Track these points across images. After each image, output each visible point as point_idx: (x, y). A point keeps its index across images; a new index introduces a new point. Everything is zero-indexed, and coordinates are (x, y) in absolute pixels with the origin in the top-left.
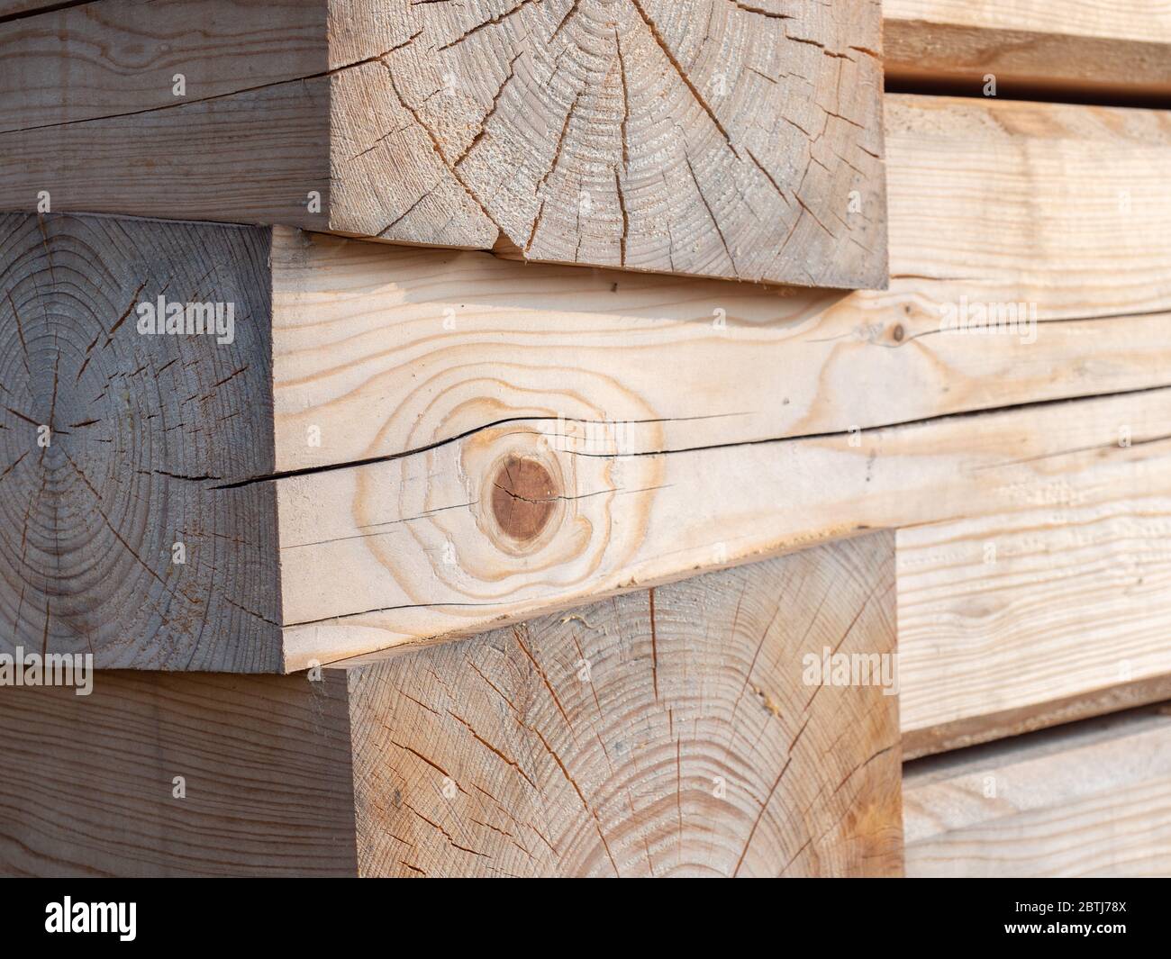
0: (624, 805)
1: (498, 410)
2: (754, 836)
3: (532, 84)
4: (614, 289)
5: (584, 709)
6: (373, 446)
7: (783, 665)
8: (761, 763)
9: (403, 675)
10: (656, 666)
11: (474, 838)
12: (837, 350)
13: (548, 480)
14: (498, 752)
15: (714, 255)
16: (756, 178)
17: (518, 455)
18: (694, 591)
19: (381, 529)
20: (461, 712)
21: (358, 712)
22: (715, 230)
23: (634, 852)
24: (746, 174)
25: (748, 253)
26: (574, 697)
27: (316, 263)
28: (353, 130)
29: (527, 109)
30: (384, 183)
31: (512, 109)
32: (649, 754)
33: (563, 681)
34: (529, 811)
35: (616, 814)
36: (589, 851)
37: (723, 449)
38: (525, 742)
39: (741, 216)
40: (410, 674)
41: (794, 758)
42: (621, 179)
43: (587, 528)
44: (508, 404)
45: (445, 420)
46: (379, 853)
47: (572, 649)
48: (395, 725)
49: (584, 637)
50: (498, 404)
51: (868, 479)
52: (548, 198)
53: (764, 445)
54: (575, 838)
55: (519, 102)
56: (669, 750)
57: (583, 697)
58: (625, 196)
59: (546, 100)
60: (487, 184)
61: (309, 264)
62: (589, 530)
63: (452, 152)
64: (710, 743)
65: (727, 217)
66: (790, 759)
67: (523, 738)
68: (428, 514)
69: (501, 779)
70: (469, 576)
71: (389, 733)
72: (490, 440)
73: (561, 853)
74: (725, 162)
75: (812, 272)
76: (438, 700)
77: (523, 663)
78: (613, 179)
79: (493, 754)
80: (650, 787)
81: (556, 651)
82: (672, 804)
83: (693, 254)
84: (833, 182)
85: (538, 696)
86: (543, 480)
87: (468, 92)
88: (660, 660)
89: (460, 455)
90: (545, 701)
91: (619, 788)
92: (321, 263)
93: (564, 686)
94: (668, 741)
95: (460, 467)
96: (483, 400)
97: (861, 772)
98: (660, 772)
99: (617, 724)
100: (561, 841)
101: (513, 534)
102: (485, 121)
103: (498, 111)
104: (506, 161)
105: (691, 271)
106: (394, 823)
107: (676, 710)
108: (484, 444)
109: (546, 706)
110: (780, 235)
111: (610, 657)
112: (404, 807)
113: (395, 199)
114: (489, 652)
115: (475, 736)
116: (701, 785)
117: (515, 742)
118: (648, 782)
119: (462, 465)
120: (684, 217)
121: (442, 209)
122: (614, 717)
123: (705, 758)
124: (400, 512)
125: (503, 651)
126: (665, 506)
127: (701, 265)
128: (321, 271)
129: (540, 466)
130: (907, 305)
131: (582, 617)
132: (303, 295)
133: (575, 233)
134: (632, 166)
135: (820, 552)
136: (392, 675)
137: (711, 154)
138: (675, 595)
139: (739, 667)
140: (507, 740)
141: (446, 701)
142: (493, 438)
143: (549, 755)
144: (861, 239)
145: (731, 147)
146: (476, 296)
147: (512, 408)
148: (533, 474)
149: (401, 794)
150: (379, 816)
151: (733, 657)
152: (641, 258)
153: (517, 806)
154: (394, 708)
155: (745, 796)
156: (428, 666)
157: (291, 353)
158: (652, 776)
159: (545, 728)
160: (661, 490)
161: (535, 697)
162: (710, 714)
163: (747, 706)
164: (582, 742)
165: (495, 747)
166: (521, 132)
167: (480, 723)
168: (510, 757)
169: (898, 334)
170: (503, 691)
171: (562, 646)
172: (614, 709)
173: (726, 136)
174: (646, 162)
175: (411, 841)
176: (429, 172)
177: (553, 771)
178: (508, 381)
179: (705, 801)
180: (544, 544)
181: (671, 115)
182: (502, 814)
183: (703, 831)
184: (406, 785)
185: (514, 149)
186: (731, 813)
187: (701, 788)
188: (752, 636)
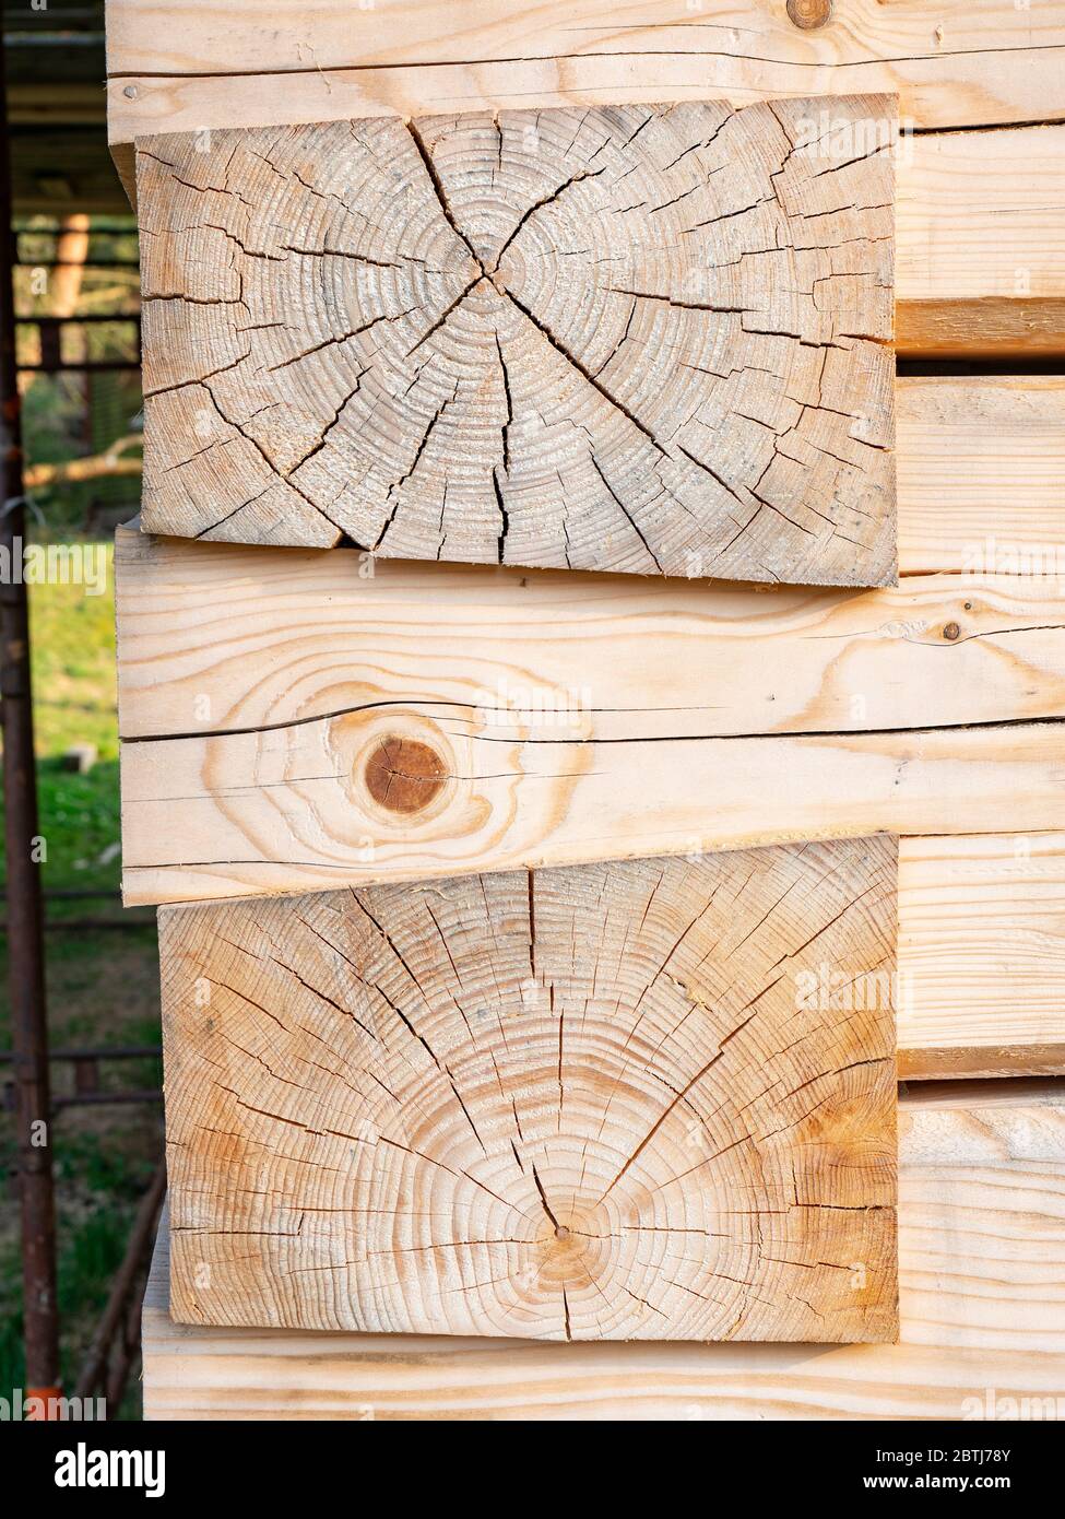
0: (487, 1068)
1: (375, 694)
2: (664, 1122)
3: (384, 396)
4: (523, 584)
5: (439, 973)
6: (224, 720)
7: (715, 961)
8: (677, 1053)
9: (219, 922)
10: (533, 942)
11: (297, 1072)
12: (850, 648)
13: (435, 760)
14: (330, 1001)
15: (628, 552)
16: (693, 474)
17: (398, 736)
18: (591, 877)
19: (232, 792)
20: (287, 960)
21: (168, 948)
22: (631, 528)
23: (497, 1114)
24: (676, 470)
25: (679, 550)
26: (426, 961)
27: (161, 560)
28: (168, 446)
29: (376, 419)
30: (204, 492)
31: (358, 420)
32: (521, 1025)
33: (412, 946)
34: (366, 1057)
35: (475, 1076)
36: (438, 1105)
37: (675, 742)
38: (363, 995)
39: (669, 514)
40: (227, 921)
41: (727, 1054)
42: (500, 481)
43: (486, 808)
44: (385, 688)
45: (309, 700)
46: (187, 1071)
47: (425, 917)
48: (209, 963)
49: (439, 908)
50: (374, 688)
51: (897, 783)
52: (402, 501)
53: (741, 740)
54: (422, 1090)
55: (368, 412)
56: (550, 1024)
57: (436, 963)
58: (504, 497)
59: (402, 410)
60: (327, 488)
61: (155, 560)
62: (488, 811)
63: (284, 462)
64: (606, 1024)
65: (648, 514)
66: (722, 1053)
67: (360, 992)
68: (287, 782)
69: (332, 1025)
70: (334, 841)
71: (202, 969)
72: (364, 721)
73: (404, 1102)
74: (648, 461)
75: (776, 569)
76: (259, 945)
77: (363, 924)
78: (490, 481)
79: (322, 1001)
80: (522, 1056)
81: (405, 917)
82: (552, 1076)
83: (598, 552)
84: (809, 476)
85: (381, 956)
86: (430, 759)
87: (303, 407)
88: (538, 937)
89: (328, 732)
90: (388, 962)
91: (481, 1052)
92: (166, 560)
93: (413, 950)
94: (548, 1015)
95: (327, 743)
96: (357, 684)
97: (832, 1080)
98: (535, 1044)
99: (480, 993)
100: (404, 1090)
101: (390, 805)
102: (326, 432)
103: (340, 422)
104: (350, 468)
105: (596, 568)
106: (205, 1048)
107: (560, 988)
108: (357, 724)
109: (390, 966)
110: (726, 533)
111: (473, 929)
112: (217, 1035)
113: (215, 505)
114: (323, 911)
115: (303, 983)
116: (591, 1063)
117: (351, 996)
118: (519, 1051)
119: (330, 741)
120: (587, 515)
121: (270, 513)
122: (477, 986)
123: (598, 1038)
124: (255, 779)
125: (340, 911)
126: (587, 793)
127: (610, 562)
128: (168, 567)
129: (426, 747)
130: (967, 602)
131: (438, 889)
132: (146, 588)
133: (437, 532)
134: (513, 468)
135: (778, 852)
136: (207, 920)
137: (628, 453)
138: (563, 879)
139: (652, 956)
140: (341, 991)
141: (269, 949)
142: (368, 719)
143: (392, 1011)
144: (854, 534)
145: (656, 445)
146: (342, 589)
147: (390, 693)
148: (417, 753)
149: (214, 1023)
150: (188, 1038)
151: (642, 946)
152: (526, 556)
153: (350, 1050)
154: (209, 948)
155: (654, 1081)
156: (249, 916)
157: (135, 636)
158: (525, 1046)
159: (388, 986)
160: (585, 777)
161: (376, 956)
162: (607, 997)
163: (660, 995)
164: (435, 1004)
165: (326, 995)
166: (369, 440)
167: (308, 973)
168: (343, 1007)
169: (951, 633)
170: (338, 947)
171: (412, 913)
172: (476, 978)
173: (649, 434)
174: (535, 463)
175: (224, 1065)
176: (254, 479)
177: (396, 1026)
178: (385, 667)
179: (597, 1079)
180: (428, 818)
181: (572, 417)
182: (332, 1056)
183: (592, 1107)
184: (220, 1016)
185: (359, 456)
186: (633, 1095)
187: (592, 1067)
188: (670, 927)
